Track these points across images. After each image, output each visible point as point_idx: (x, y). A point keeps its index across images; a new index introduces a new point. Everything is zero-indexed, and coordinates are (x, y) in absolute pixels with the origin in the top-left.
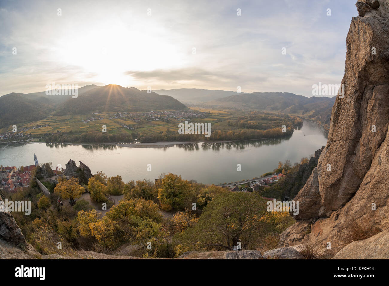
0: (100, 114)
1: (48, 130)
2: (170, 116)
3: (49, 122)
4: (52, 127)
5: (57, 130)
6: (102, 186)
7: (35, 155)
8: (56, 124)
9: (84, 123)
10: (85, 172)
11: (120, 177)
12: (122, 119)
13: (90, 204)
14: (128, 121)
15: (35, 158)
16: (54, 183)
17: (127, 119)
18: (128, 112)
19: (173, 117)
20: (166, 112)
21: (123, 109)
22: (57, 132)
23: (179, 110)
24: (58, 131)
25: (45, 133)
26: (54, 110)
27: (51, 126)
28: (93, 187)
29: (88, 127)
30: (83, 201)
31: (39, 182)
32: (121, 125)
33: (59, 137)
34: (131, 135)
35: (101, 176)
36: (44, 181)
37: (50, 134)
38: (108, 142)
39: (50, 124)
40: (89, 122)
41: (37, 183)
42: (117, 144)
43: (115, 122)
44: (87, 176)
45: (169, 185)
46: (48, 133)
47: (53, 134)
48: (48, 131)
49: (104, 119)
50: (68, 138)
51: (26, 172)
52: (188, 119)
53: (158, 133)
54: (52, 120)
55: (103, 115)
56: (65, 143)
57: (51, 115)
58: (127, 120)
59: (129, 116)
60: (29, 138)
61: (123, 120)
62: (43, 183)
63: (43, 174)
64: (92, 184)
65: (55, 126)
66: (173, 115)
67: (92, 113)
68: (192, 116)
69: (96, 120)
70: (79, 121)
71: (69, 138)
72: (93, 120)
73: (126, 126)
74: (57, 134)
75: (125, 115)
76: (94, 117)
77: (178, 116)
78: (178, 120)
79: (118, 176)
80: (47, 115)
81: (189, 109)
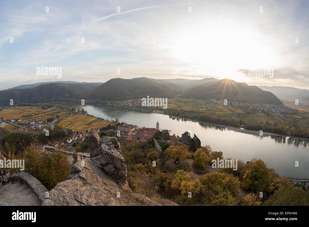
0: (217, 102)
1: (173, 107)
2: (270, 110)
3: (175, 102)
4: (176, 105)
5: (181, 108)
6: (206, 157)
7: (158, 122)
8: (180, 103)
9: (204, 106)
10: (196, 143)
11: (222, 153)
12: (234, 107)
13: (191, 167)
14: (239, 110)
15: (158, 124)
16: (168, 144)
17: (238, 108)
18: (239, 103)
19: (272, 111)
20: (267, 106)
21: (235, 99)
22: (180, 109)
23: (277, 106)
24: (181, 109)
25: (170, 108)
26: (179, 94)
27: (176, 104)
28: (198, 155)
29: (207, 110)
30: (186, 163)
31: (155, 140)
32: (232, 112)
33: (181, 114)
34: (238, 121)
35: (207, 148)
36: (160, 141)
37: (174, 110)
38: (221, 124)
39: (175, 103)
40: (207, 106)
41: (153, 141)
42: (227, 126)
43: (229, 109)
44: (196, 146)
45: (255, 169)
46: (173, 109)
47: (177, 110)
48: (173, 108)
49: (220, 105)
50: (189, 115)
51: (146, 132)
52: (282, 115)
53: (260, 123)
54: (177, 100)
55: (219, 102)
56: (186, 119)
57: (177, 96)
58: (238, 109)
59: (240, 106)
60: (155, 109)
61: (235, 108)
62: (158, 142)
63: (161, 136)
64: (199, 153)
65: (180, 105)
66: (272, 109)
67: (211, 100)
68: (286, 112)
69: (214, 105)
70: (200, 104)
71: (189, 116)
72: (211, 105)
73: (237, 113)
74: (180, 111)
75: (237, 105)
76: (212, 103)
77: (276, 110)
78: (276, 114)
79: (220, 152)
80: (174, 96)
81: (284, 105)
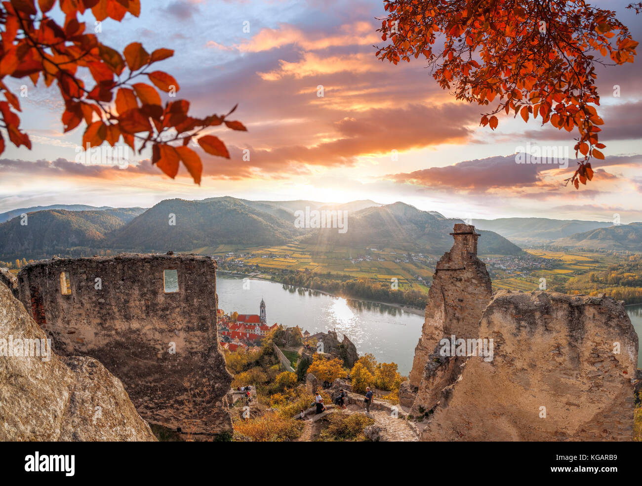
0: (381, 252)
1: (289, 264)
2: (495, 266)
3: (292, 252)
4: (296, 261)
5: (305, 267)
6: (368, 375)
7: (263, 301)
8: (303, 256)
9: (353, 262)
11: (396, 366)
12: (416, 265)
14: (425, 270)
15: (263, 305)
17: (423, 266)
18: (426, 254)
19: (499, 268)
20: (488, 258)
21: (418, 247)
22: (304, 270)
23: (510, 256)
24: (306, 269)
25: (284, 268)
26: (301, 234)
27: (294, 258)
29: (359, 270)
31: (278, 349)
32: (412, 275)
33: (308, 279)
34: (427, 295)
35: (369, 360)
36: (286, 350)
37: (291, 272)
38: (390, 301)
39: (294, 255)
40: (360, 262)
42: (403, 306)
43: (404, 269)
46: (289, 269)
47: (298, 272)
48: (290, 266)
49: (386, 260)
50: (322, 282)
51: (241, 323)
52: (525, 272)
54: (298, 250)
55: (384, 253)
56: (317, 290)
57: (295, 240)
58: (423, 268)
59: (428, 262)
60: (253, 271)
61: (418, 266)
62: (282, 351)
65: (302, 261)
66: (499, 264)
67: (367, 248)
68: (532, 266)
69: (373, 260)
70: (344, 257)
71: (324, 284)
72: (368, 260)
73: (422, 278)
74: (305, 274)
75: (421, 259)
76: (369, 254)
77: (509, 266)
78: (509, 273)
79: (393, 363)
80: (288, 240)
81: (526, 253)
